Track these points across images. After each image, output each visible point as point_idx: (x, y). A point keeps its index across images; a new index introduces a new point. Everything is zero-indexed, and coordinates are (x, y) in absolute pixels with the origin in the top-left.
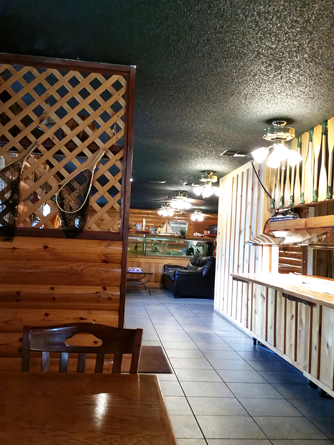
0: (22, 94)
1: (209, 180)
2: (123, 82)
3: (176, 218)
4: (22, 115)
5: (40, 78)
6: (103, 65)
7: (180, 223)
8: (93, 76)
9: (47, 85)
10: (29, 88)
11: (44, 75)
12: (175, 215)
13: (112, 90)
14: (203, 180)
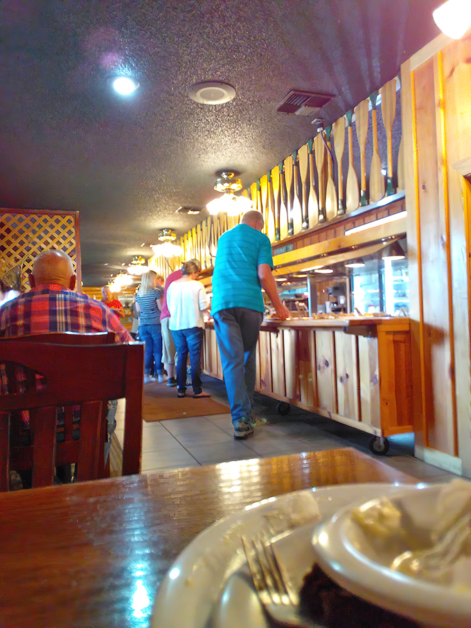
0: (18, 229)
1: (138, 261)
2: (72, 219)
3: (124, 292)
4: (19, 240)
5: (27, 220)
6: (61, 212)
7: (128, 297)
8: (56, 217)
9: (31, 224)
10: (21, 226)
11: (29, 218)
12: (122, 290)
13: (67, 224)
14: (134, 262)
